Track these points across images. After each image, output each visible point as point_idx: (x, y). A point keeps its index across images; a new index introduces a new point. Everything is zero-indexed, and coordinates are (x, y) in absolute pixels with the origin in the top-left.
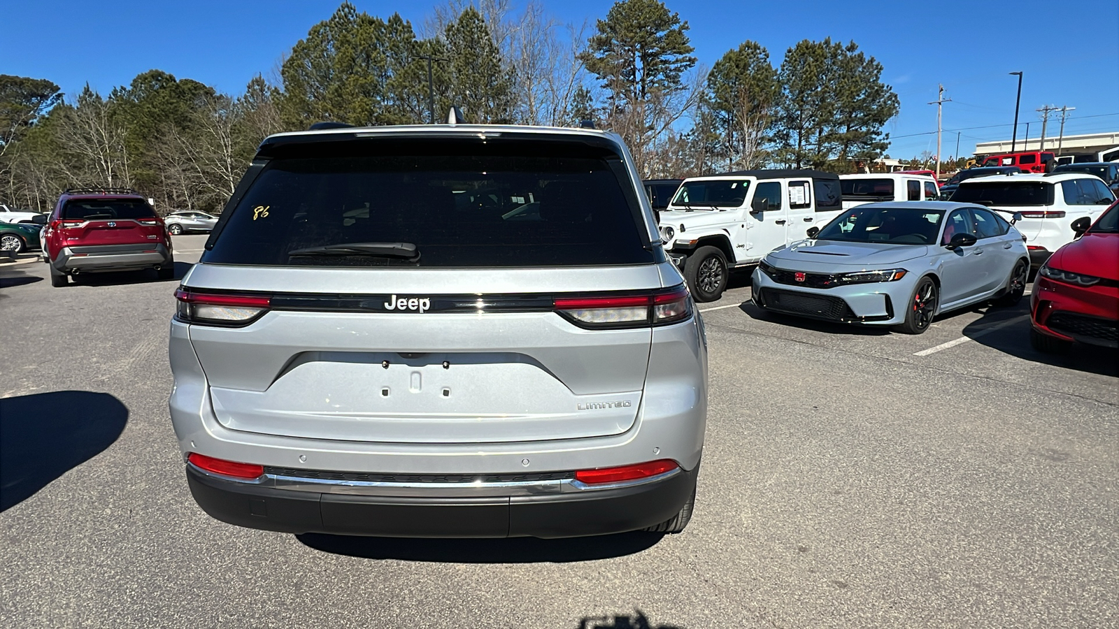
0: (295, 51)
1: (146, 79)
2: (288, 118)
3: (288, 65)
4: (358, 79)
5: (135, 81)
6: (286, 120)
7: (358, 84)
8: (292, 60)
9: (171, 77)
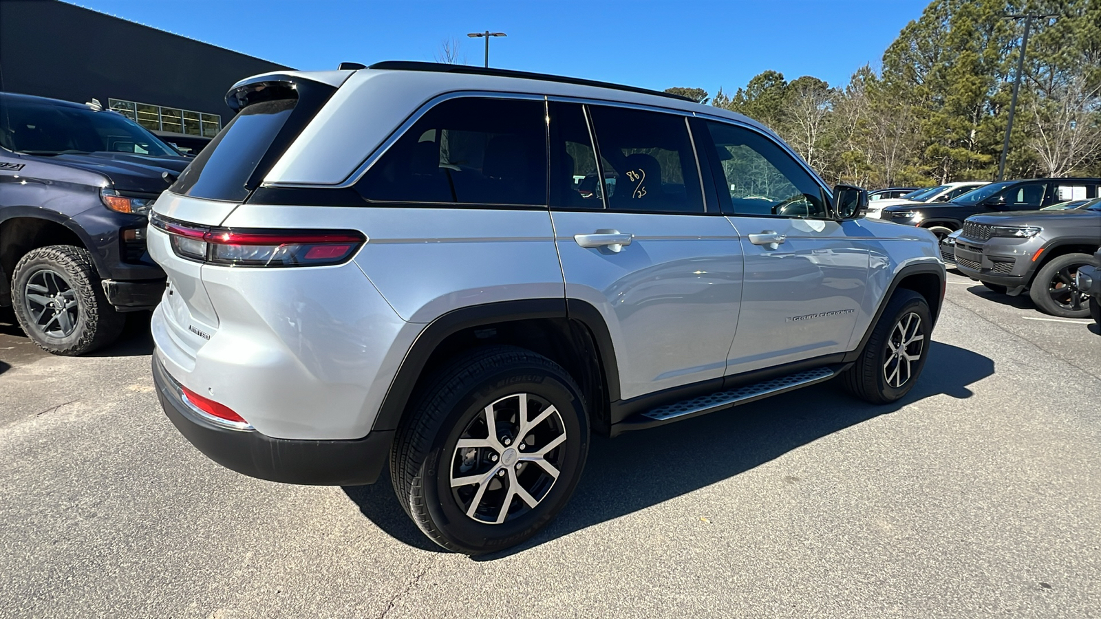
0: (903, 33)
1: (759, 79)
2: (876, 106)
3: (892, 49)
4: (968, 56)
5: (751, 82)
6: (875, 108)
7: (969, 60)
8: (898, 43)
9: (780, 75)
